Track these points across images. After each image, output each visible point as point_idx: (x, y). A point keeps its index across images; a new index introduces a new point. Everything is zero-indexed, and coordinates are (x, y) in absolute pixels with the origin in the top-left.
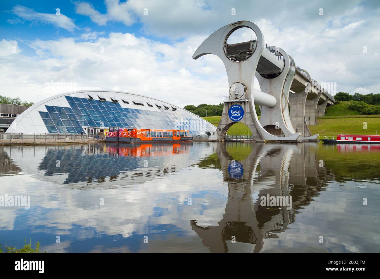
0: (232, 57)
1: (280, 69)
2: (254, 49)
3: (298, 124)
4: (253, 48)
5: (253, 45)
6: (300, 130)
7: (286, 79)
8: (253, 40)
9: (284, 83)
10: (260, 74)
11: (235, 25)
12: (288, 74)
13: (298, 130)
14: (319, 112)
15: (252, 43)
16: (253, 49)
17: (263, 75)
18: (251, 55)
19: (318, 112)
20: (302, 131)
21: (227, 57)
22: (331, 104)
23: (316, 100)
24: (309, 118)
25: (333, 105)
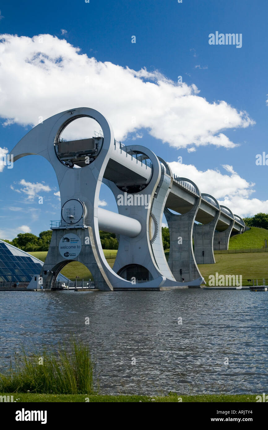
0: (67, 160)
1: (146, 180)
2: (99, 150)
3: (183, 262)
4: (97, 148)
5: (97, 145)
6: (186, 272)
7: (155, 194)
8: (96, 137)
9: (153, 199)
10: (117, 186)
11: (73, 113)
12: (158, 187)
13: (183, 272)
14: (221, 243)
15: (96, 142)
16: (96, 150)
17: (122, 187)
18: (95, 159)
19: (219, 242)
20: (189, 273)
21: (60, 160)
22: (239, 230)
23: (212, 224)
24: (203, 252)
25: (242, 232)
